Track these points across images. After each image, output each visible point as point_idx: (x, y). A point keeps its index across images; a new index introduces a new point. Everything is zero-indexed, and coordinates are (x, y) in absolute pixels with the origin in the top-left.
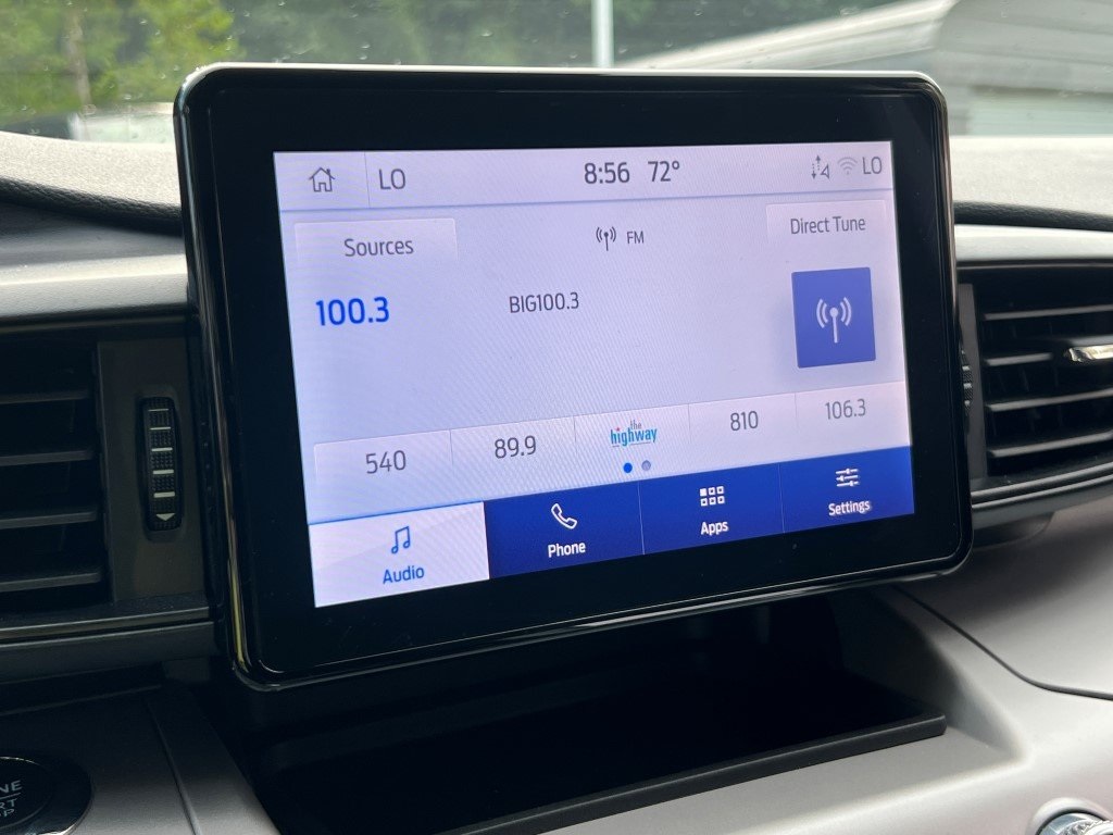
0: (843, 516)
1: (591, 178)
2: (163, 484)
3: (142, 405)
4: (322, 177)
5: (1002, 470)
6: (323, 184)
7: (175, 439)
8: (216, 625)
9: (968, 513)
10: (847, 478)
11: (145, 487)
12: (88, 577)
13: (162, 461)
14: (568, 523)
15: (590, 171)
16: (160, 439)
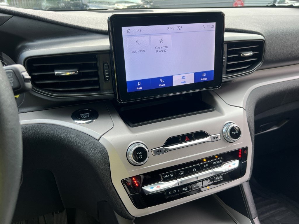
0: (203, 80)
1: (168, 29)
2: (107, 75)
3: (104, 64)
4: (129, 31)
5: (228, 73)
6: (129, 32)
7: (108, 68)
8: (115, 94)
9: (221, 80)
10: (204, 75)
11: (104, 75)
12: (97, 87)
13: (107, 72)
14: (162, 81)
15: (168, 28)
16: (106, 69)
